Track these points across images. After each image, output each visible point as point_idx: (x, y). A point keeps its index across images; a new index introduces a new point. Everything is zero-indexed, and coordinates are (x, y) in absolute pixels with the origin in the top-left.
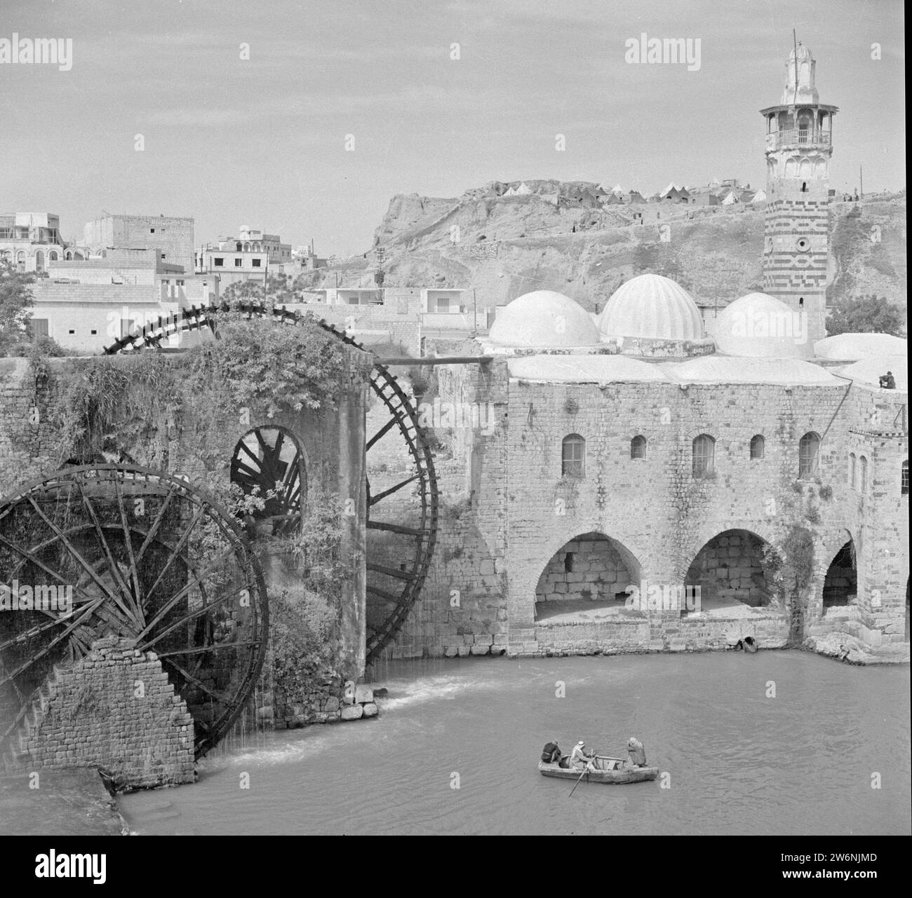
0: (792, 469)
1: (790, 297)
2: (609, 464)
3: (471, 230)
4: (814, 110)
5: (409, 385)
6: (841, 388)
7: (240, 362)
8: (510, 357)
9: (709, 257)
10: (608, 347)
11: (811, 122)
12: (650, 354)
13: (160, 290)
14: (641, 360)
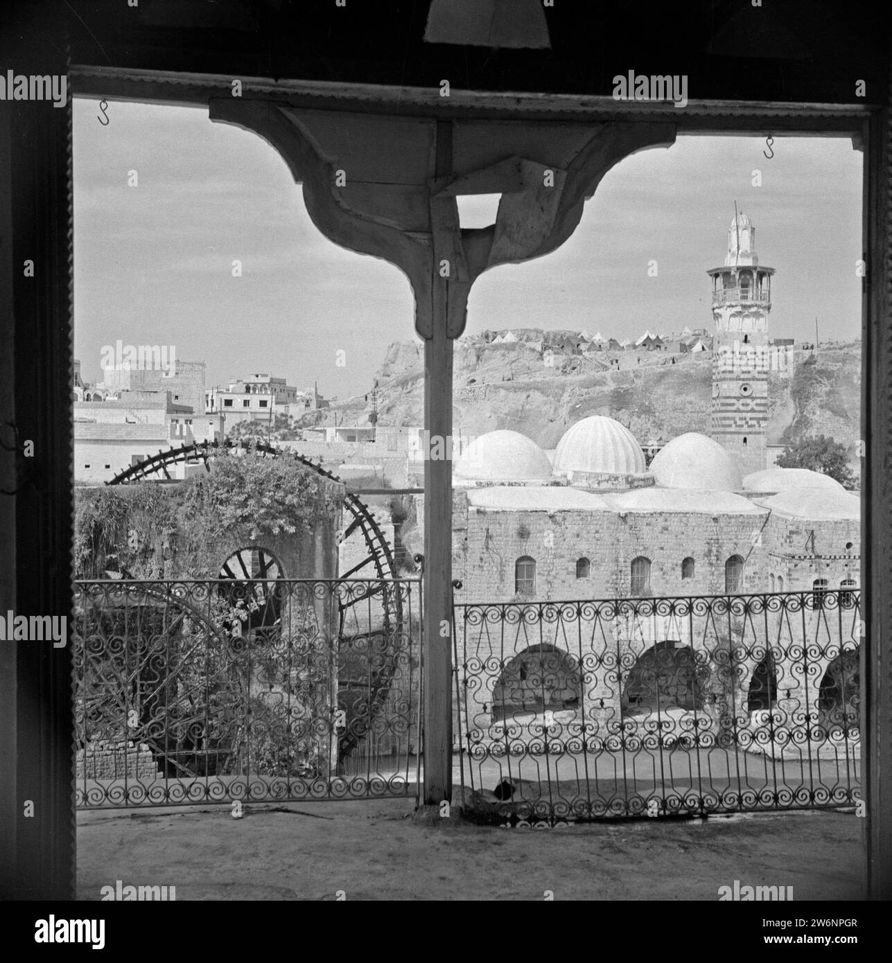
0: (719, 588)
1: (736, 436)
2: (557, 583)
3: (462, 374)
4: (753, 271)
5: (389, 514)
6: (761, 516)
7: (228, 491)
8: (471, 488)
9: (678, 400)
10: (558, 480)
11: (751, 282)
12: (596, 486)
13: (169, 428)
14: (587, 491)
